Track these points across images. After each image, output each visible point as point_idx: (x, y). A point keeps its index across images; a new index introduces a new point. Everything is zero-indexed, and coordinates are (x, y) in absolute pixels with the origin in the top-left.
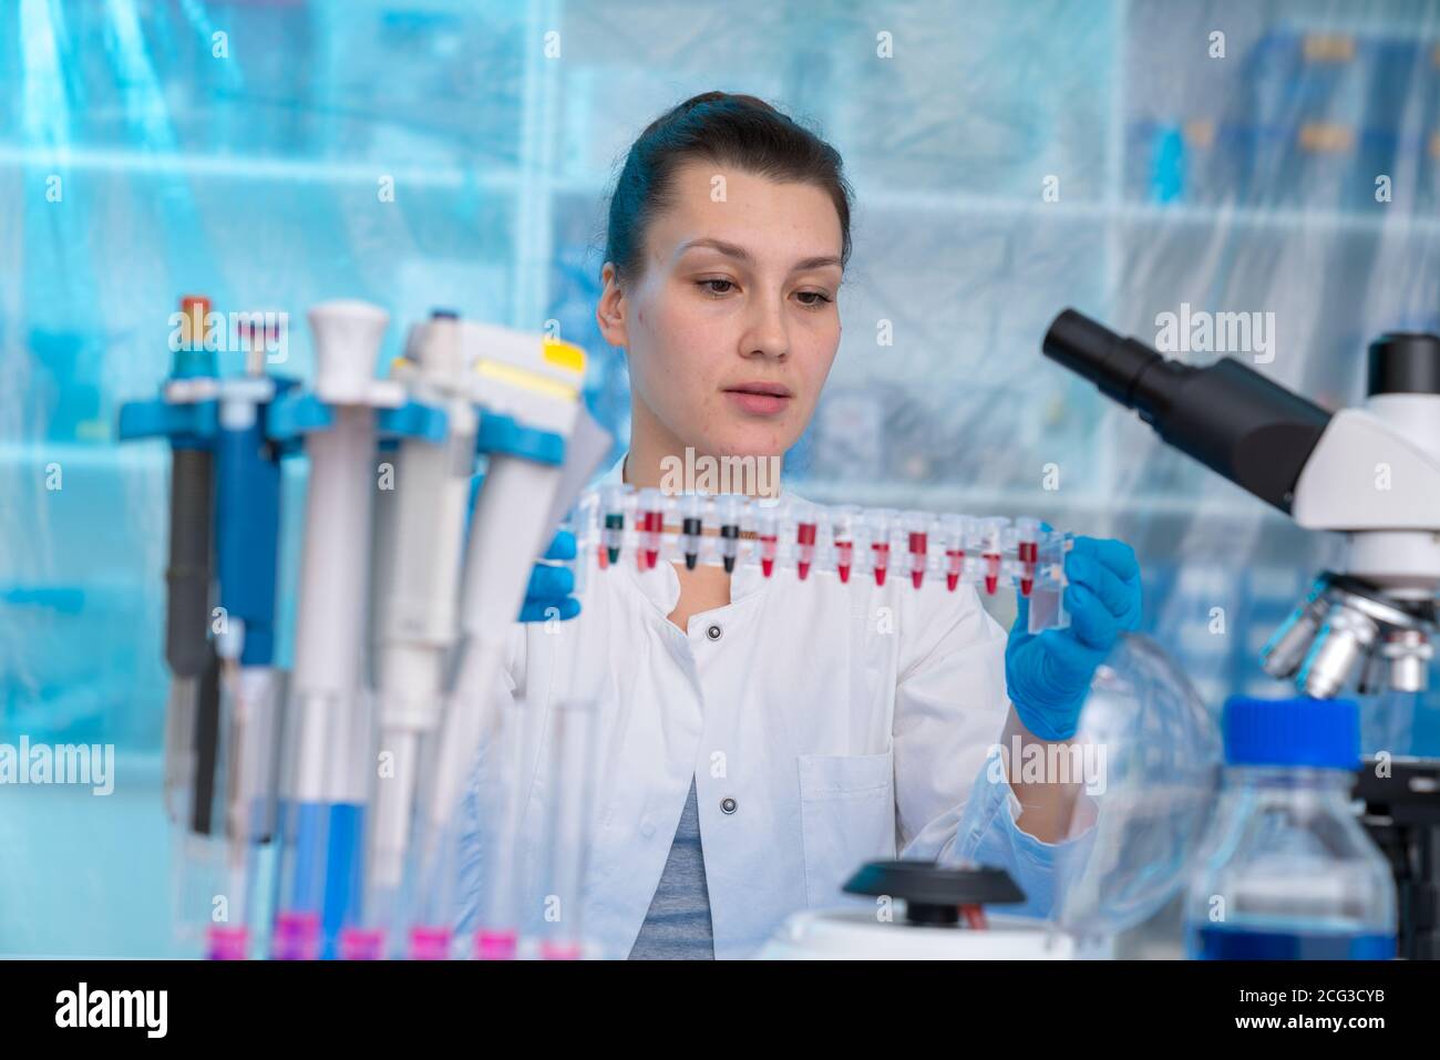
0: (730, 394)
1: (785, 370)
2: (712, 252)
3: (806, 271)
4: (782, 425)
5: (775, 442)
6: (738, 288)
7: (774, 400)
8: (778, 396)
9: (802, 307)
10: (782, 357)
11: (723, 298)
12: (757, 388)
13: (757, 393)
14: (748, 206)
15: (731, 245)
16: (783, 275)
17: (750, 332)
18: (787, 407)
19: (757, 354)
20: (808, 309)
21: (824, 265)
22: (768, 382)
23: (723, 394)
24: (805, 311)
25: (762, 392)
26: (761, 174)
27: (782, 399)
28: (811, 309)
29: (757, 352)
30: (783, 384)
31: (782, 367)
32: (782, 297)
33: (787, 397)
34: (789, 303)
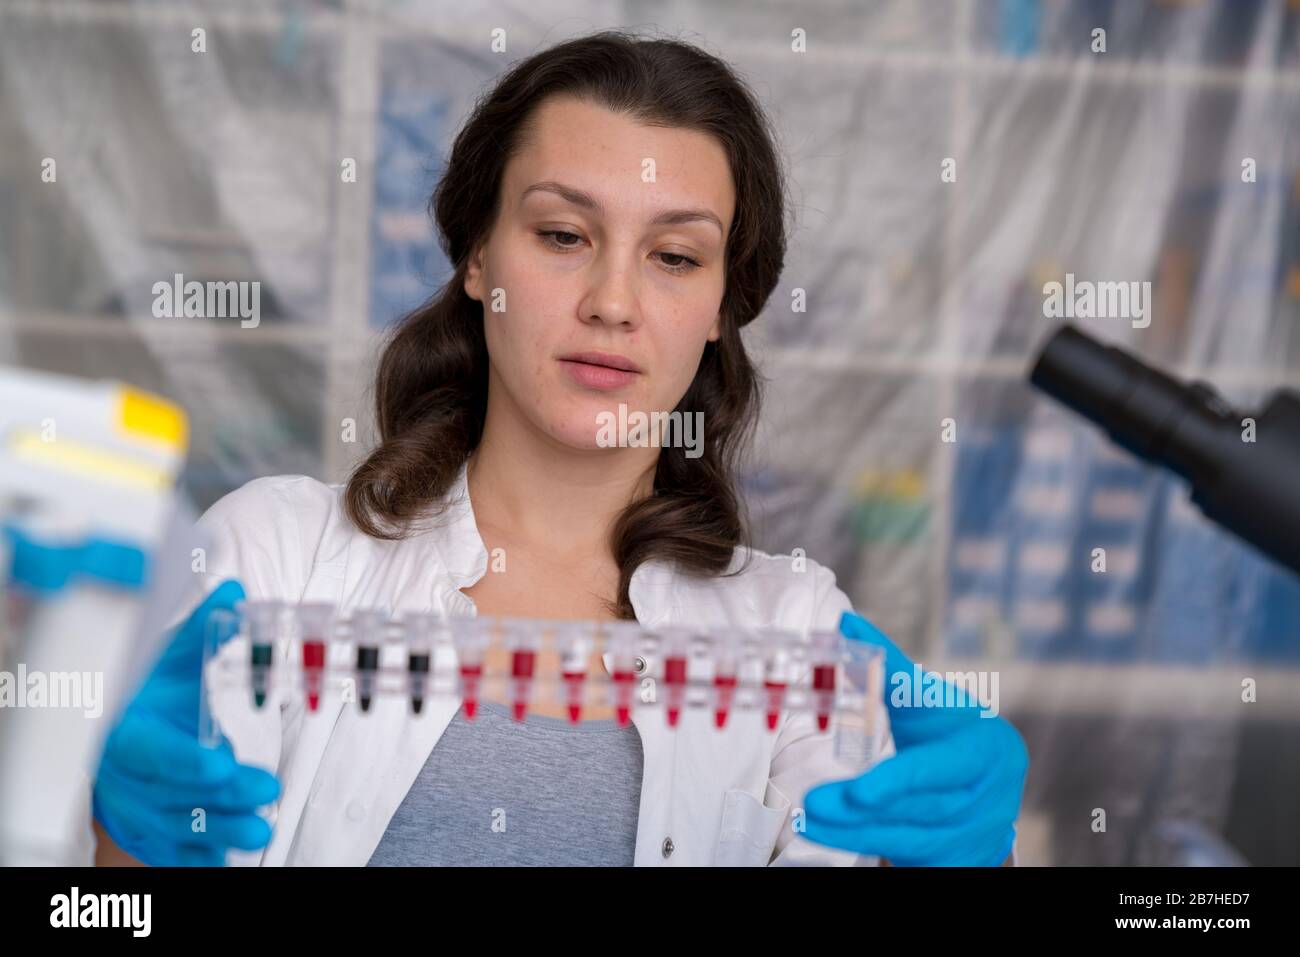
0: (566, 363)
1: (632, 340)
2: (555, 198)
6: (587, 242)
7: (613, 373)
8: (625, 371)
9: (665, 270)
10: (627, 325)
11: (566, 251)
12: (595, 359)
13: (598, 365)
15: (576, 192)
16: (639, 231)
17: (590, 294)
18: (634, 382)
19: (596, 320)
20: (671, 272)
21: (691, 220)
22: (607, 353)
23: (558, 363)
24: (667, 274)
25: (601, 364)
26: (626, 112)
27: (628, 374)
28: (676, 272)
29: (595, 317)
30: (627, 357)
31: (628, 337)
32: (636, 257)
33: (635, 372)
34: (648, 263)
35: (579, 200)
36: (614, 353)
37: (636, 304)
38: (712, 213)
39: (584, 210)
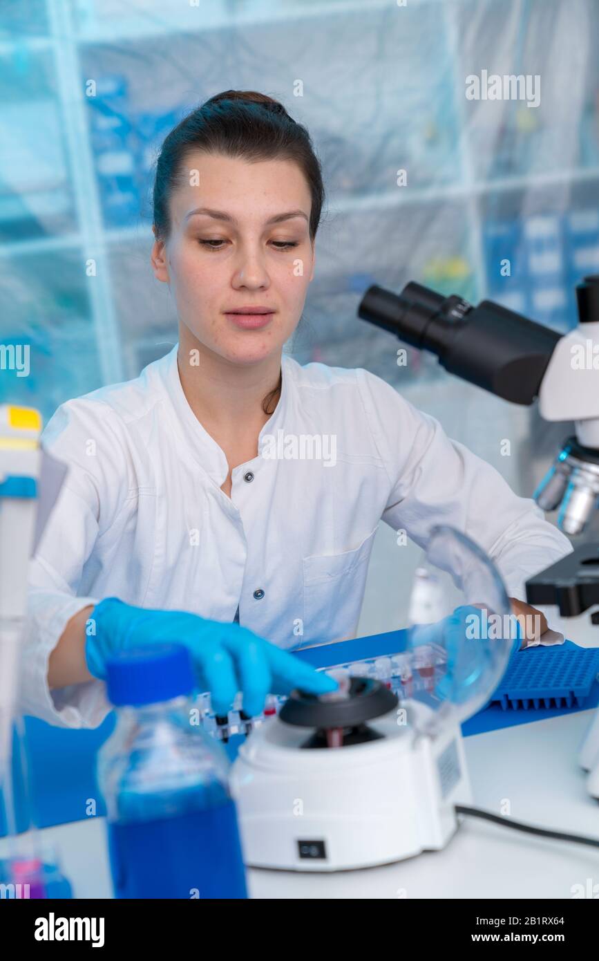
0: (229, 315)
1: (267, 296)
2: (206, 218)
3: (276, 224)
4: (270, 333)
5: (264, 347)
6: (228, 241)
7: (259, 317)
8: (265, 314)
9: (278, 250)
10: (263, 288)
11: (218, 249)
12: (247, 311)
13: (249, 314)
14: (230, 182)
15: (218, 212)
16: (259, 230)
17: (236, 273)
18: (272, 320)
19: (243, 288)
20: (282, 251)
21: (290, 218)
22: (253, 306)
23: (224, 316)
24: (280, 252)
25: (251, 313)
26: (240, 157)
27: (268, 316)
28: (284, 250)
29: (243, 286)
30: (265, 306)
31: (264, 294)
32: (260, 245)
33: (271, 313)
34: (268, 247)
35: (220, 217)
36: (258, 305)
37: (266, 274)
38: (300, 212)
39: (226, 223)
